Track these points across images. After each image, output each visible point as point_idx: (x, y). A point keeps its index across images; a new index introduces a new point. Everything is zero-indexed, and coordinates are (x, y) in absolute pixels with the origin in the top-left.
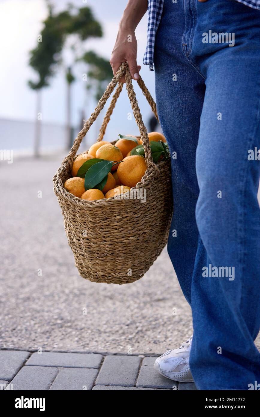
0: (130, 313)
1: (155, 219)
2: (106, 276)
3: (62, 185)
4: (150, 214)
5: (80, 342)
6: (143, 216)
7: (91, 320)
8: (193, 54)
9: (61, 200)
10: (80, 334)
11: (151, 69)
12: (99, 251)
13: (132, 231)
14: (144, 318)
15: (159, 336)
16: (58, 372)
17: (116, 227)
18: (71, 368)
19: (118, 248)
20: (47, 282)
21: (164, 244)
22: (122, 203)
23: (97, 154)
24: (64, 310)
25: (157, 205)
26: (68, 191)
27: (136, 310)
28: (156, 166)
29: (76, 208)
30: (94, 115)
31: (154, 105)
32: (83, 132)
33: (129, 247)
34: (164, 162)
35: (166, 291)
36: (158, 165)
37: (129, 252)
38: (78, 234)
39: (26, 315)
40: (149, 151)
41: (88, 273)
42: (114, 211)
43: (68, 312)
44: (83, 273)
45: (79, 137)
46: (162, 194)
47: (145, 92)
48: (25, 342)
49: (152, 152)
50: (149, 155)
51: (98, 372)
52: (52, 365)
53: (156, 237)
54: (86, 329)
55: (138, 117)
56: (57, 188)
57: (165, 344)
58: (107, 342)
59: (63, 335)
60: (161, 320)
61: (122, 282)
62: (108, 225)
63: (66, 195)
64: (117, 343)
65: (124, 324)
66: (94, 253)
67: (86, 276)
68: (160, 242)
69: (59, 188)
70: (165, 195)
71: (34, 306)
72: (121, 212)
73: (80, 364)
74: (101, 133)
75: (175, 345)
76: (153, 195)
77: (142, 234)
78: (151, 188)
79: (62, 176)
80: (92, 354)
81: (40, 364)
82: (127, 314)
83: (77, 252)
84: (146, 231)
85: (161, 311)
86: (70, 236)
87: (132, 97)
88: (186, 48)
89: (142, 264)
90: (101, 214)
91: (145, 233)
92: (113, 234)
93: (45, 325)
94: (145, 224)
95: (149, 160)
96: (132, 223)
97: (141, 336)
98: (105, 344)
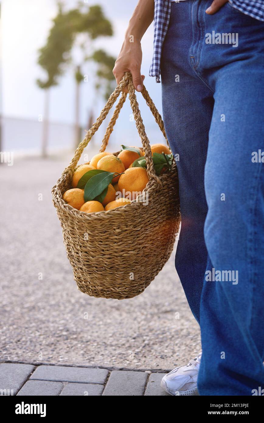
0: (137, 326)
1: (156, 233)
2: (105, 291)
3: (61, 196)
4: (151, 228)
5: (86, 355)
6: (143, 229)
7: (97, 332)
8: (201, 66)
9: (59, 211)
10: (86, 347)
11: (158, 81)
12: (97, 264)
13: (132, 244)
14: (151, 330)
15: (166, 351)
16: (63, 387)
17: (116, 240)
18: (76, 383)
19: (117, 262)
20: (53, 290)
21: (166, 258)
22: (122, 216)
23: (99, 165)
24: (70, 321)
25: (159, 219)
26: (67, 202)
27: (143, 323)
28: (158, 179)
29: (74, 220)
30: (96, 125)
31: (158, 117)
32: (85, 143)
33: (129, 262)
34: (166, 175)
35: (173, 302)
36: (160, 178)
37: (129, 266)
38: (76, 247)
39: (31, 325)
40: (151, 163)
41: (86, 287)
42: (113, 223)
43: (74, 324)
44: (82, 287)
45: (80, 147)
46: (164, 208)
47: (149, 103)
48: (29, 354)
49: (155, 164)
50: (151, 167)
51: (103, 387)
52: (57, 379)
53: (157, 251)
54: (92, 342)
55: (140, 127)
56: (56, 199)
57: (173, 360)
58: (113, 356)
59: (68, 347)
60: (168, 334)
61: (121, 297)
62: (107, 238)
63: (65, 207)
64: (123, 357)
65: (130, 337)
66: (93, 267)
67: (85, 290)
68: (161, 257)
69: (58, 199)
70: (168, 208)
71: (40, 316)
72: (121, 225)
73: (86, 379)
74: (104, 143)
75: (183, 361)
76: (154, 208)
77: (143, 248)
78: (153, 201)
79: (62, 187)
80: (98, 369)
81: (44, 379)
82: (133, 326)
83: (75, 265)
84: (147, 245)
85: (168, 324)
86: (68, 249)
87: (135, 108)
88: (194, 61)
89: (142, 279)
90: (100, 227)
91: (146, 247)
92: (112, 248)
93: (51, 337)
94: (145, 238)
95: (150, 172)
96: (131, 237)
97: (148, 351)
98: (111, 358)
